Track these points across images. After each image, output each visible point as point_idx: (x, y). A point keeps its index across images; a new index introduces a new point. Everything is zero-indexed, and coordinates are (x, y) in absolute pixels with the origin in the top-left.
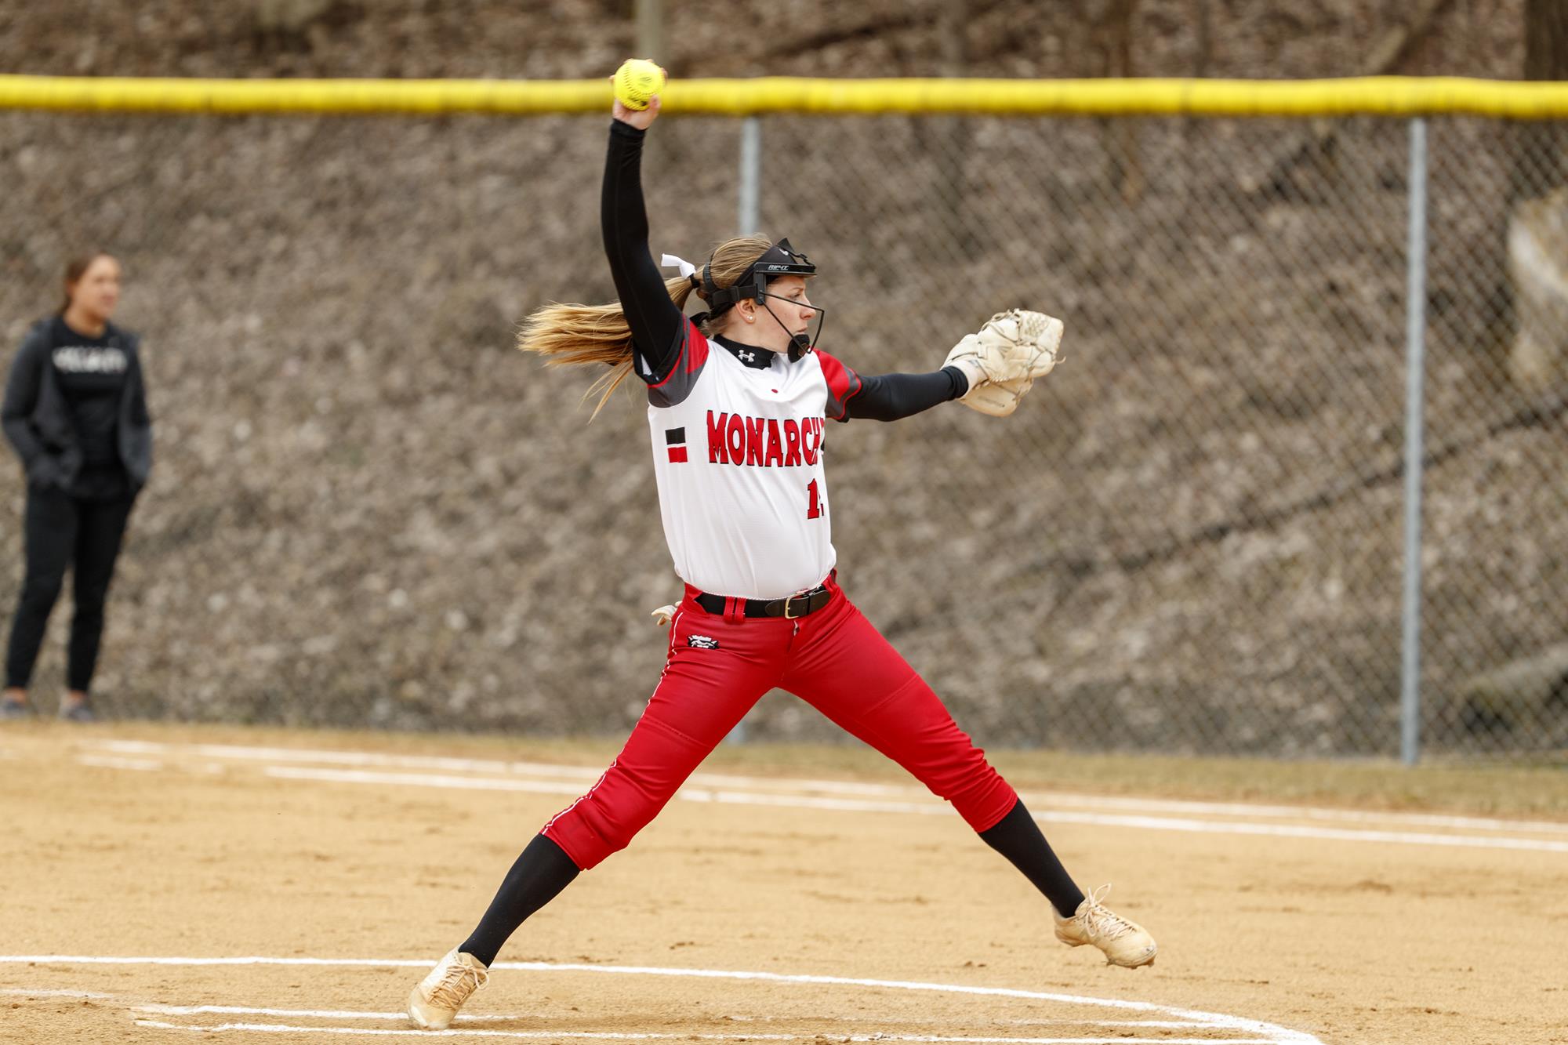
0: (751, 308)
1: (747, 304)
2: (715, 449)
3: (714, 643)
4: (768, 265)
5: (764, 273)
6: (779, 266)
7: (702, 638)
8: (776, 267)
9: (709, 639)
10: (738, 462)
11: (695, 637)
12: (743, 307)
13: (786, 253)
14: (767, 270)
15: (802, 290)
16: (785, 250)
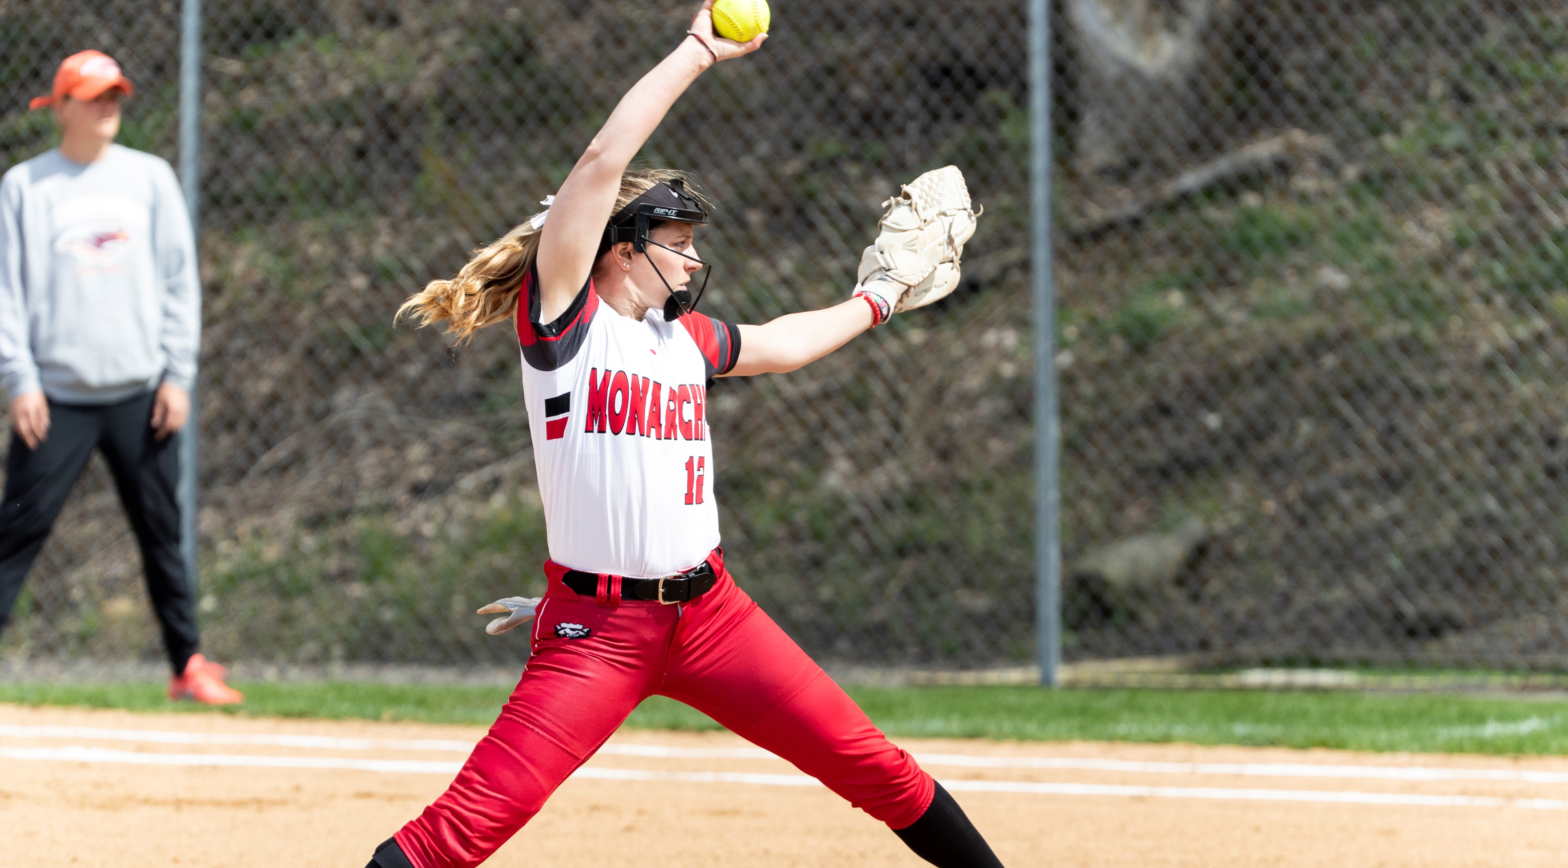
0: (629, 253)
1: (625, 249)
2: (594, 415)
3: (585, 630)
4: (654, 208)
5: (648, 217)
6: (667, 210)
7: (572, 626)
8: (662, 211)
9: (580, 627)
10: (616, 431)
11: (563, 625)
12: (620, 251)
13: (676, 195)
14: (652, 212)
15: (688, 237)
16: (674, 191)
